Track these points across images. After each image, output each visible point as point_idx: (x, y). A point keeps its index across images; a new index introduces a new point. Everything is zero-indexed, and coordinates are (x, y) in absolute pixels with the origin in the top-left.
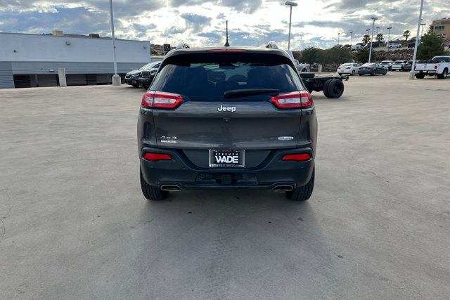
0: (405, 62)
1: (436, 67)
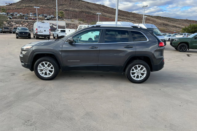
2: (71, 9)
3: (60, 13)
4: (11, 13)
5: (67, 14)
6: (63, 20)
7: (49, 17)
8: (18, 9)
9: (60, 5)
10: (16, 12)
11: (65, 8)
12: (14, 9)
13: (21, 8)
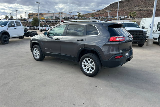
0: (30, 27)
1: (46, 28)
2: (146, 8)
3: (133, 13)
4: (96, 17)
5: (140, 13)
6: (135, 19)
7: (122, 17)
8: (102, 14)
9: (136, 7)
10: (100, 16)
11: (140, 9)
12: (99, 14)
13: (104, 13)
